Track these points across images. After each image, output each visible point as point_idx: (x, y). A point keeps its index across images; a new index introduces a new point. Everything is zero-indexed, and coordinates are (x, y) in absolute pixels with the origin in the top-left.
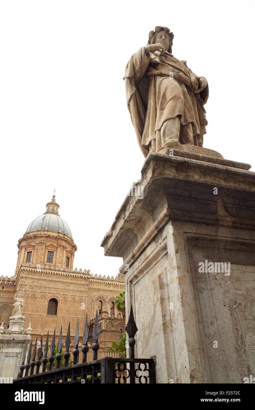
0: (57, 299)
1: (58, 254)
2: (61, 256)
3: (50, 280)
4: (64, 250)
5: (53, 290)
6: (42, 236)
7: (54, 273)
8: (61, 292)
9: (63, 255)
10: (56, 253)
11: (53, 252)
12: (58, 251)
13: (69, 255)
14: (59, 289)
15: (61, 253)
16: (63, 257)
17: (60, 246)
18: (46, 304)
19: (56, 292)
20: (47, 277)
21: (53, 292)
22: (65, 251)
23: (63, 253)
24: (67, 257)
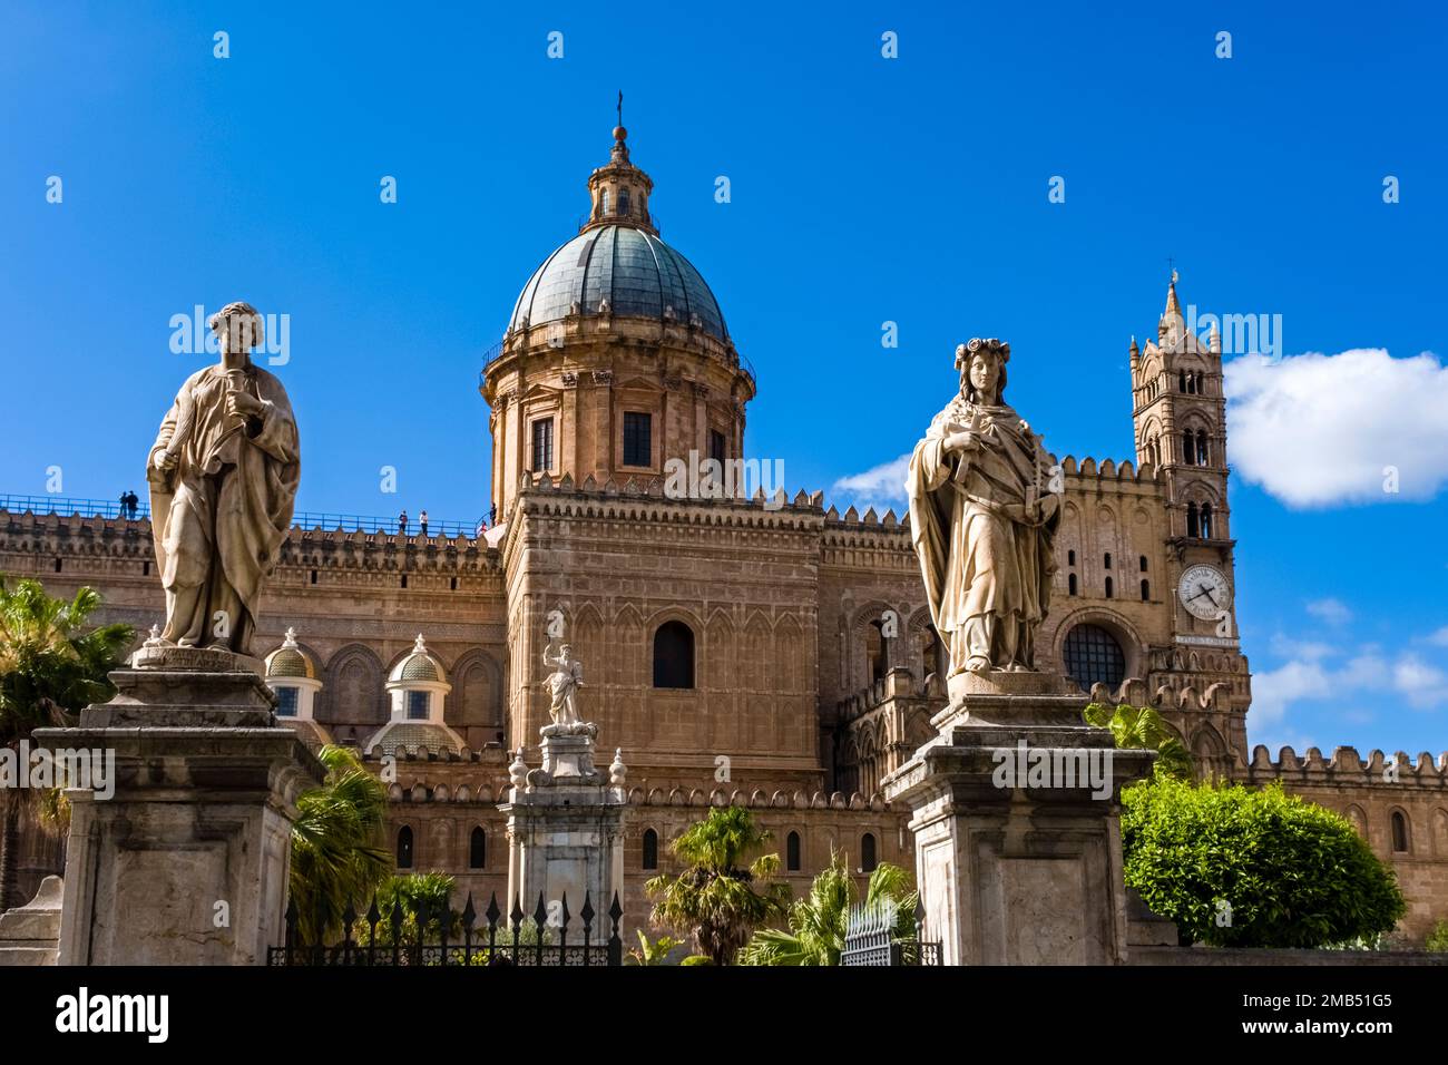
0: (690, 624)
1: (671, 423)
2: (687, 428)
3: (653, 548)
4: (695, 404)
5: (670, 588)
6: (590, 345)
7: (665, 516)
8: (703, 593)
9: (694, 425)
10: (663, 419)
11: (650, 415)
12: (669, 408)
13: (721, 421)
14: (693, 583)
15: (684, 419)
16: (695, 435)
17: (676, 383)
18: (643, 644)
19: (685, 593)
20: (638, 533)
21: (670, 593)
22: (701, 409)
23: (695, 417)
24: (714, 432)
